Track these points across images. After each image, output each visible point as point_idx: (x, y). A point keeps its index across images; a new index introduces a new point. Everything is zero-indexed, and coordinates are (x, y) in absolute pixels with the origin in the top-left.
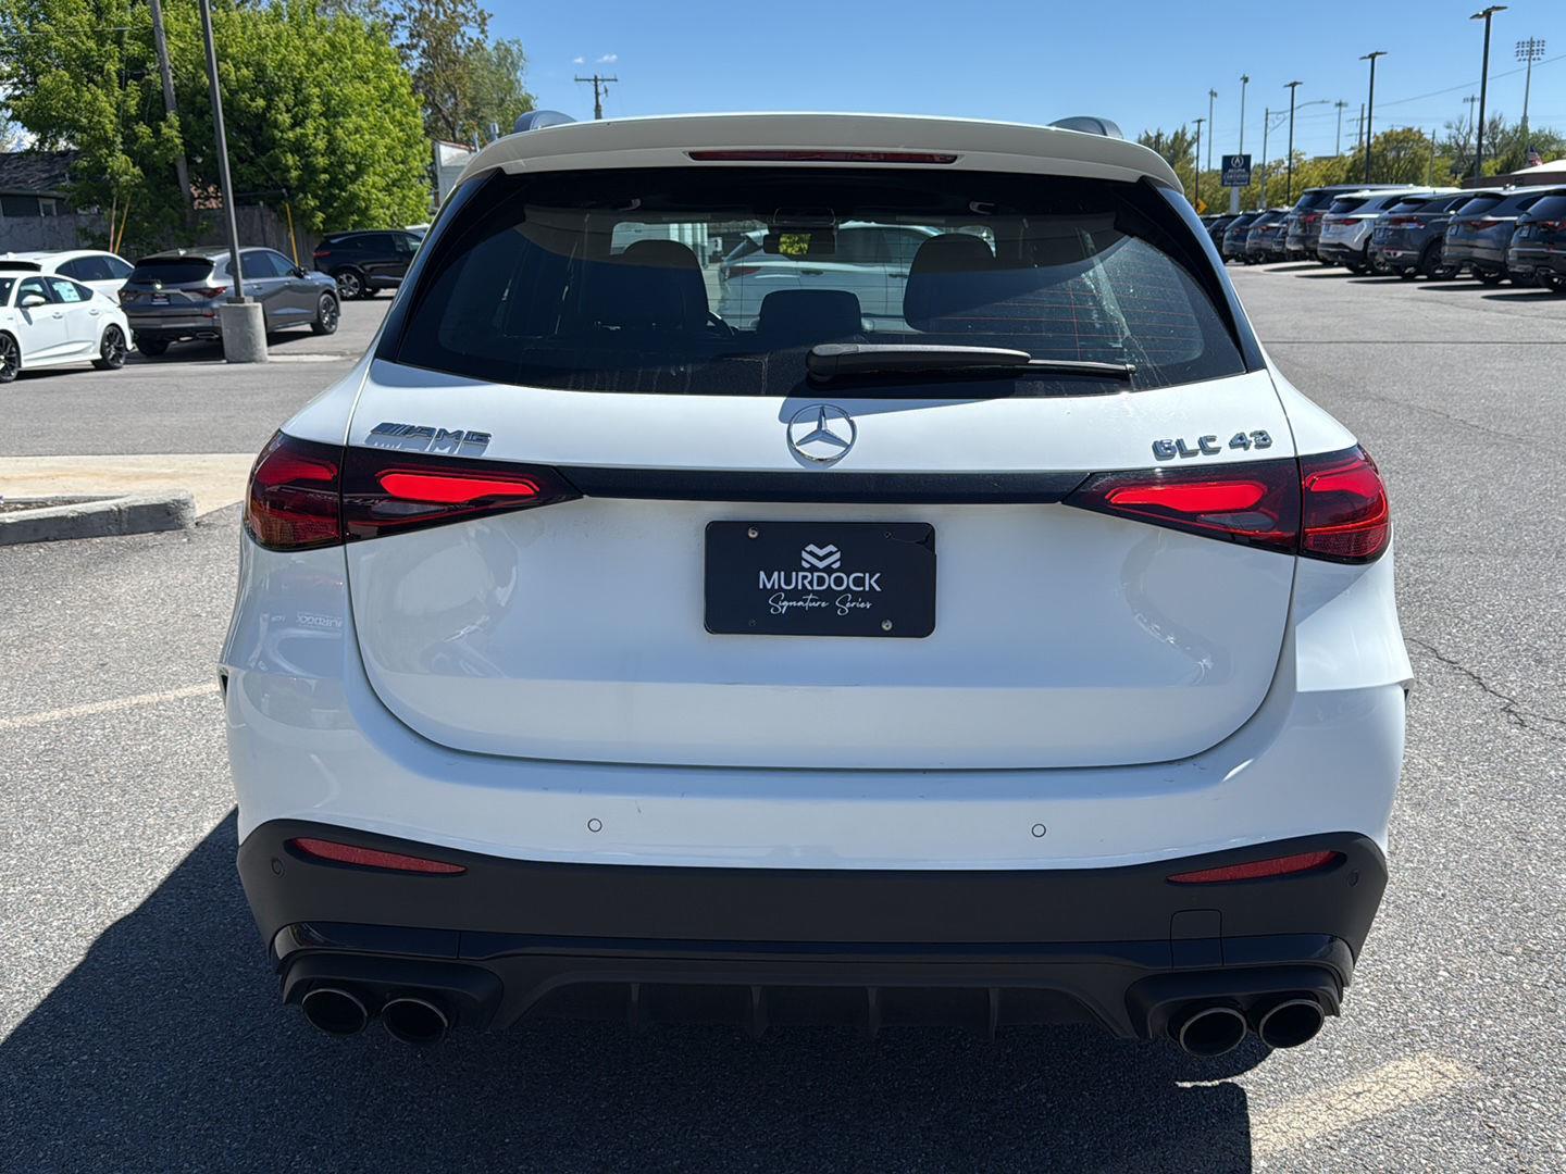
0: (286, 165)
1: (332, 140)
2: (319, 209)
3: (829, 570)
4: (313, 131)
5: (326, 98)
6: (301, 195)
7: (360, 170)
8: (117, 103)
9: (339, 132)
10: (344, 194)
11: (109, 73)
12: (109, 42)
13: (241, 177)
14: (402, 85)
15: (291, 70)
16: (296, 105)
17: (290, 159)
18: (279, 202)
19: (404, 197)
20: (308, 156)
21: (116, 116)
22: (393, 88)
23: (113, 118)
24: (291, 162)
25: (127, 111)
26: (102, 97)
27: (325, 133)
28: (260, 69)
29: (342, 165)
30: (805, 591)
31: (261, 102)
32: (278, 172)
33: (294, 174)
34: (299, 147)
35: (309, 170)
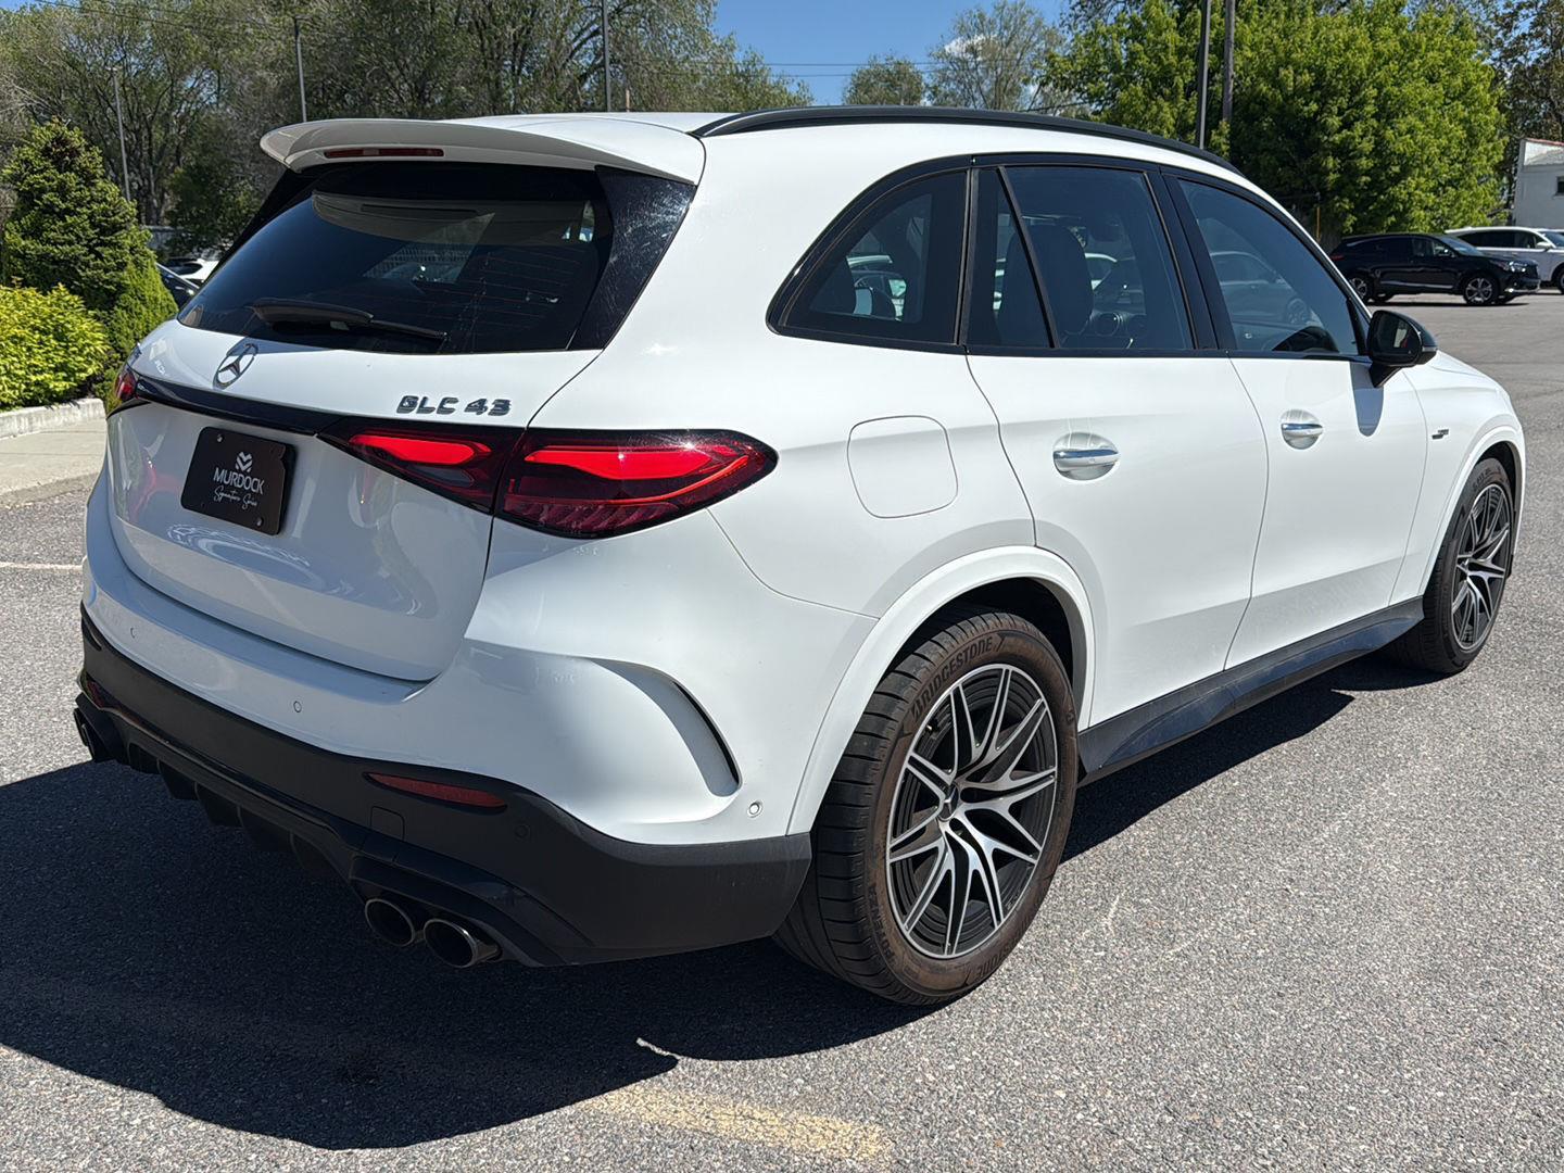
0: (1325, 167)
1: (1380, 142)
2: (1352, 212)
3: (245, 473)
4: (1361, 134)
5: (1382, 101)
6: (1336, 198)
7: (1405, 172)
8: (1179, 113)
9: (1389, 133)
10: (1382, 197)
11: (1177, 87)
12: (1187, 56)
13: (1279, 181)
14: (1479, 80)
15: (1350, 73)
16: (1349, 108)
17: (1330, 162)
18: (1312, 206)
19: (1457, 198)
20: (1351, 158)
21: (1175, 126)
22: (1467, 85)
23: (1171, 127)
24: (1331, 165)
25: (1185, 121)
26: (1166, 109)
27: (1373, 134)
28: (1320, 73)
29: (1385, 167)
30: (233, 487)
31: (1314, 107)
32: (1316, 176)
33: (1332, 177)
34: (1342, 151)
35: (1349, 172)
